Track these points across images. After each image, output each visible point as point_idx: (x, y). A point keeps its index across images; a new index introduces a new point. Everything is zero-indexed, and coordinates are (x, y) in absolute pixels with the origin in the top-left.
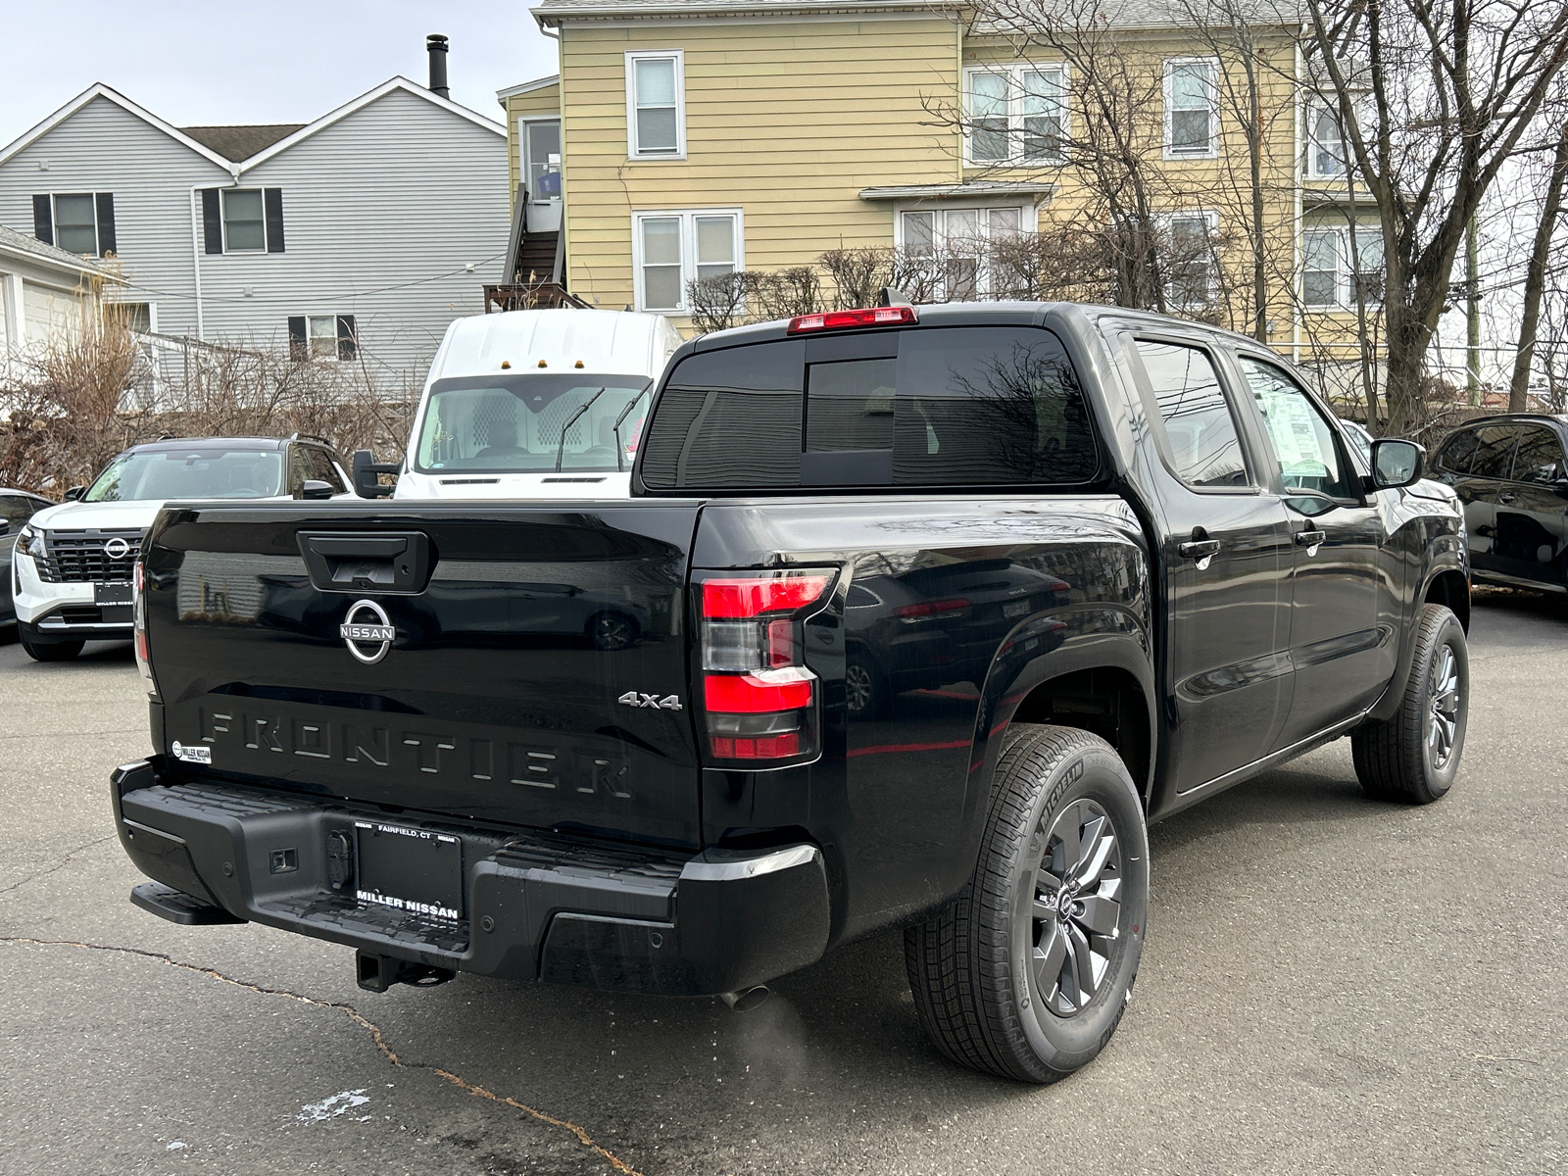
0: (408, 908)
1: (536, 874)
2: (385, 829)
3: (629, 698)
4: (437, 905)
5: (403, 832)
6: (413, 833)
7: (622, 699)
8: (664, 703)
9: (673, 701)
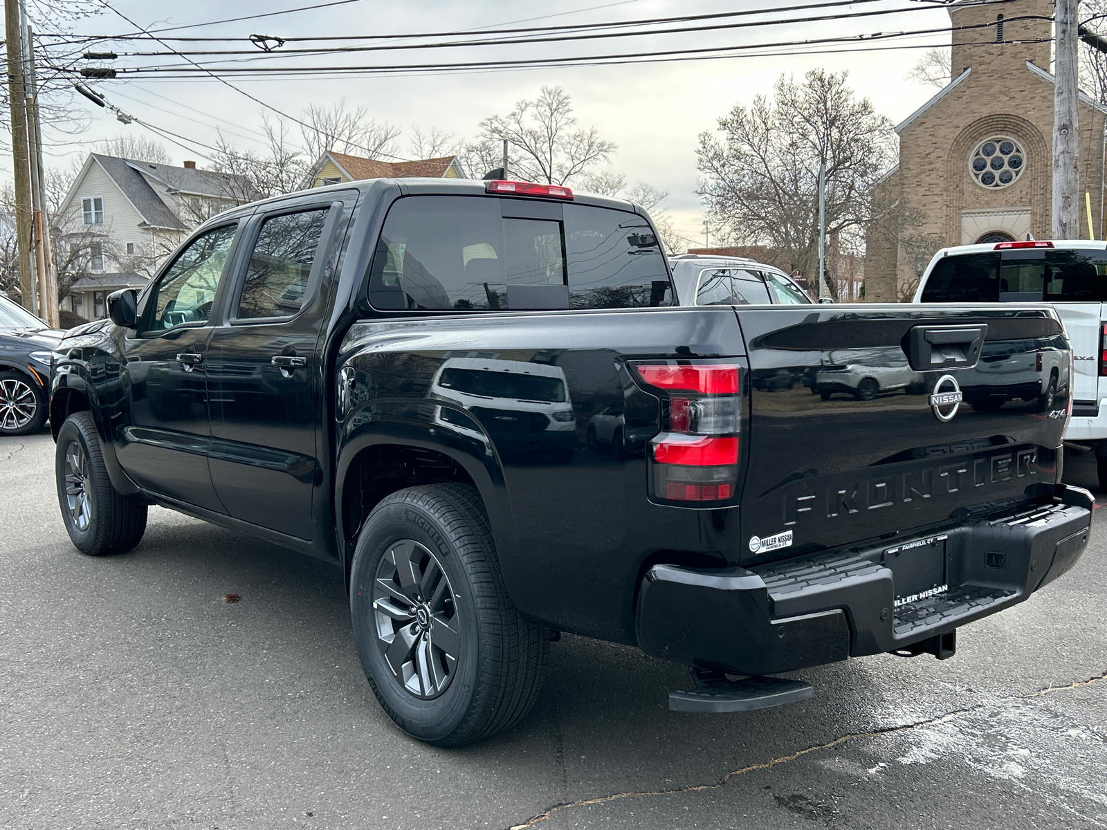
0: (921, 598)
2: (906, 548)
5: (917, 545)
6: (923, 543)
8: (1062, 414)
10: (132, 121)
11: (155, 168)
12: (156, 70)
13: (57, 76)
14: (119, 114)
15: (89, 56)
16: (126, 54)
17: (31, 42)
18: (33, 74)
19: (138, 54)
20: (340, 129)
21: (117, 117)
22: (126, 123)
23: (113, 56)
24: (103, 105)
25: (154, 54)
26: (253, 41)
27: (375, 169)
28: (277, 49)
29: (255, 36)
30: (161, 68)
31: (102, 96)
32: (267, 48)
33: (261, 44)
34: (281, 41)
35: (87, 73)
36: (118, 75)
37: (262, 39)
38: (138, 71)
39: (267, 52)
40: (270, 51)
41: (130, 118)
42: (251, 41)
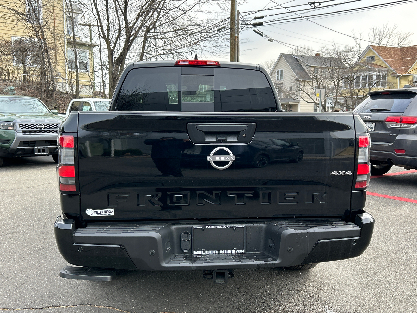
0: (221, 253)
1: (310, 230)
2: (209, 227)
3: (335, 173)
4: (235, 250)
5: (219, 227)
6: (224, 227)
7: (332, 173)
8: (346, 173)
9: (349, 173)
10: (273, 41)
11: (303, 57)
12: (276, 21)
13: (245, 27)
14: (269, 38)
15: (255, 18)
16: (267, 16)
17: (238, 16)
18: (238, 27)
19: (271, 15)
20: (385, 35)
21: (268, 40)
22: (271, 41)
23: (263, 17)
24: (262, 36)
25: (276, 15)
26: (310, 4)
27: (391, 51)
28: (319, 6)
29: (310, 2)
30: (278, 20)
31: (262, 33)
32: (315, 6)
33: (313, 5)
34: (320, 3)
35: (255, 25)
36: (264, 24)
37: (313, 3)
38: (270, 22)
39: (315, 8)
40: (316, 8)
41: (273, 40)
42: (309, 5)
